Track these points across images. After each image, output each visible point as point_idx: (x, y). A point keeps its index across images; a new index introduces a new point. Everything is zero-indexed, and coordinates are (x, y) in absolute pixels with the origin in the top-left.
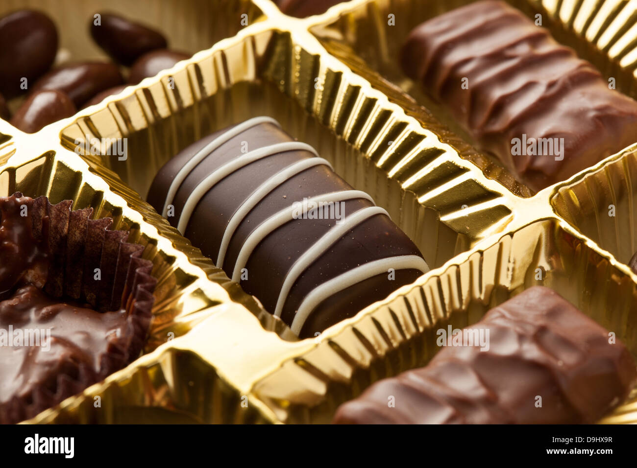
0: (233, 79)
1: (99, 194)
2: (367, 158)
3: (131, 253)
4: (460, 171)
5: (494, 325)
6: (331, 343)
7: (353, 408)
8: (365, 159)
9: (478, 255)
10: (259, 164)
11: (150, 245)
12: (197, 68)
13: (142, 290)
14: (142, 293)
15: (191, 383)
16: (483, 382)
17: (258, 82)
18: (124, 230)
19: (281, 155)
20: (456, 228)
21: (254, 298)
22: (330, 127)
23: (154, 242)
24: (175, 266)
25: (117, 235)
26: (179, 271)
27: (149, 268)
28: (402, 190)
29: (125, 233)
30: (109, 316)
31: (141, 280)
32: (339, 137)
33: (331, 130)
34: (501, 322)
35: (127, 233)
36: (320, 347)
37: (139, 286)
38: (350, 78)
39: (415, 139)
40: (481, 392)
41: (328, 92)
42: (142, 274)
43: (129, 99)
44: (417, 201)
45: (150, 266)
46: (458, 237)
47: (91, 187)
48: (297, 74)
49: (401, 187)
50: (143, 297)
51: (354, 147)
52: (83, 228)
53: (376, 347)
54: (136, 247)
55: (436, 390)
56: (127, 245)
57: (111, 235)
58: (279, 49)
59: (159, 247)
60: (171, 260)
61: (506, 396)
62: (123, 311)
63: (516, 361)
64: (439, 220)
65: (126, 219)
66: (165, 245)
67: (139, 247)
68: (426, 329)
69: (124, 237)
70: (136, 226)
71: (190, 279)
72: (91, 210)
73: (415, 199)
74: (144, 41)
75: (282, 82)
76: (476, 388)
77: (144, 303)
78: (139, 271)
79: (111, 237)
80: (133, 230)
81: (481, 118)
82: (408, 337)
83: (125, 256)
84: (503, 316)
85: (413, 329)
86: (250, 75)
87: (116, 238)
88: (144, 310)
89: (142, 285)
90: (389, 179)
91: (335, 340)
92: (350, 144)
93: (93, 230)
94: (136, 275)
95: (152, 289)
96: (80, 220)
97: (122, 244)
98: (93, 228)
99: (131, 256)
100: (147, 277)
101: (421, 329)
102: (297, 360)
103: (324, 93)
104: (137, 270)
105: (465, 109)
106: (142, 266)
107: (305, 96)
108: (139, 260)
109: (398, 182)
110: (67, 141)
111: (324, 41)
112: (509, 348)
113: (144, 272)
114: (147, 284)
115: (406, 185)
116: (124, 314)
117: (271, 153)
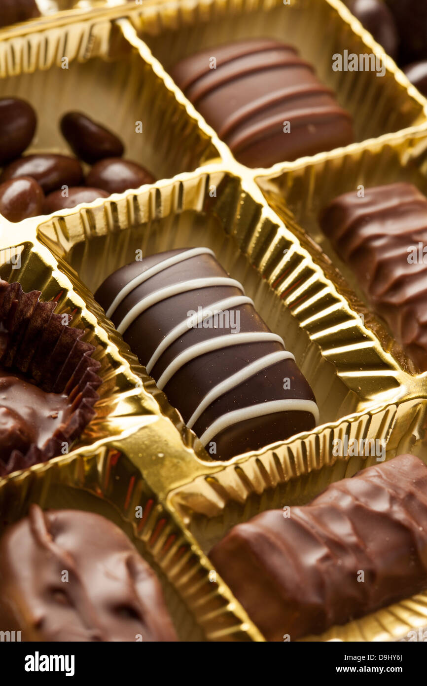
0: (185, 207)
1: (64, 291)
2: (285, 305)
3: (85, 351)
4: (362, 338)
5: (371, 482)
6: (237, 468)
7: (246, 529)
8: (283, 305)
9: (367, 417)
10: (198, 293)
11: (100, 347)
12: (158, 192)
13: (91, 388)
14: (88, 389)
15: (118, 478)
16: (356, 531)
17: (204, 214)
18: (81, 329)
19: (217, 288)
20: (349, 385)
21: (176, 409)
22: (258, 269)
23: (105, 345)
24: (118, 371)
25: (74, 332)
26: (122, 376)
27: (98, 368)
28: (310, 340)
29: (80, 331)
30: (51, 396)
31: (89, 377)
32: (264, 281)
33: (259, 272)
34: (377, 481)
35: (83, 332)
36: (228, 470)
37: (88, 383)
38: (283, 232)
39: (329, 300)
40: (353, 539)
41: (263, 239)
42: (92, 373)
43: (98, 209)
44: (320, 353)
45: (98, 367)
46: (349, 392)
47: (58, 283)
48: (238, 217)
49: (309, 337)
50: (89, 394)
51: (276, 292)
52: (45, 317)
53: (272, 478)
54: (89, 346)
55: (318, 529)
56: (82, 343)
57: (69, 330)
58: (228, 190)
59: (108, 350)
60: (116, 364)
61: (372, 547)
62: (64, 396)
63: (385, 518)
64: (336, 374)
65: (84, 319)
66: (113, 349)
67: (91, 347)
68: (313, 471)
69: (81, 336)
70: (91, 327)
71: (130, 385)
72: (55, 304)
73: (319, 352)
74: (107, 146)
75: (225, 220)
76: (350, 535)
77: (90, 399)
78: (90, 369)
79: (69, 333)
80: (88, 330)
81: (382, 288)
82: (298, 474)
83: (79, 353)
84: (380, 476)
85: (303, 469)
86: (199, 206)
87: (73, 334)
88: (89, 405)
89: (91, 383)
90: (300, 328)
91: (241, 466)
92: (273, 289)
93: (54, 322)
94: (86, 372)
95: (96, 387)
96: (44, 310)
97: (78, 341)
98: (55, 321)
99: (85, 354)
100: (95, 376)
101: (309, 470)
102: (207, 477)
103: (259, 239)
104: (88, 369)
105: (369, 277)
106: (92, 365)
107: (242, 237)
108: (90, 360)
109: (308, 333)
110: (41, 235)
111: (267, 194)
112: (381, 506)
113: (93, 371)
114: (95, 383)
115: (314, 337)
116: (65, 399)
117: (208, 285)
